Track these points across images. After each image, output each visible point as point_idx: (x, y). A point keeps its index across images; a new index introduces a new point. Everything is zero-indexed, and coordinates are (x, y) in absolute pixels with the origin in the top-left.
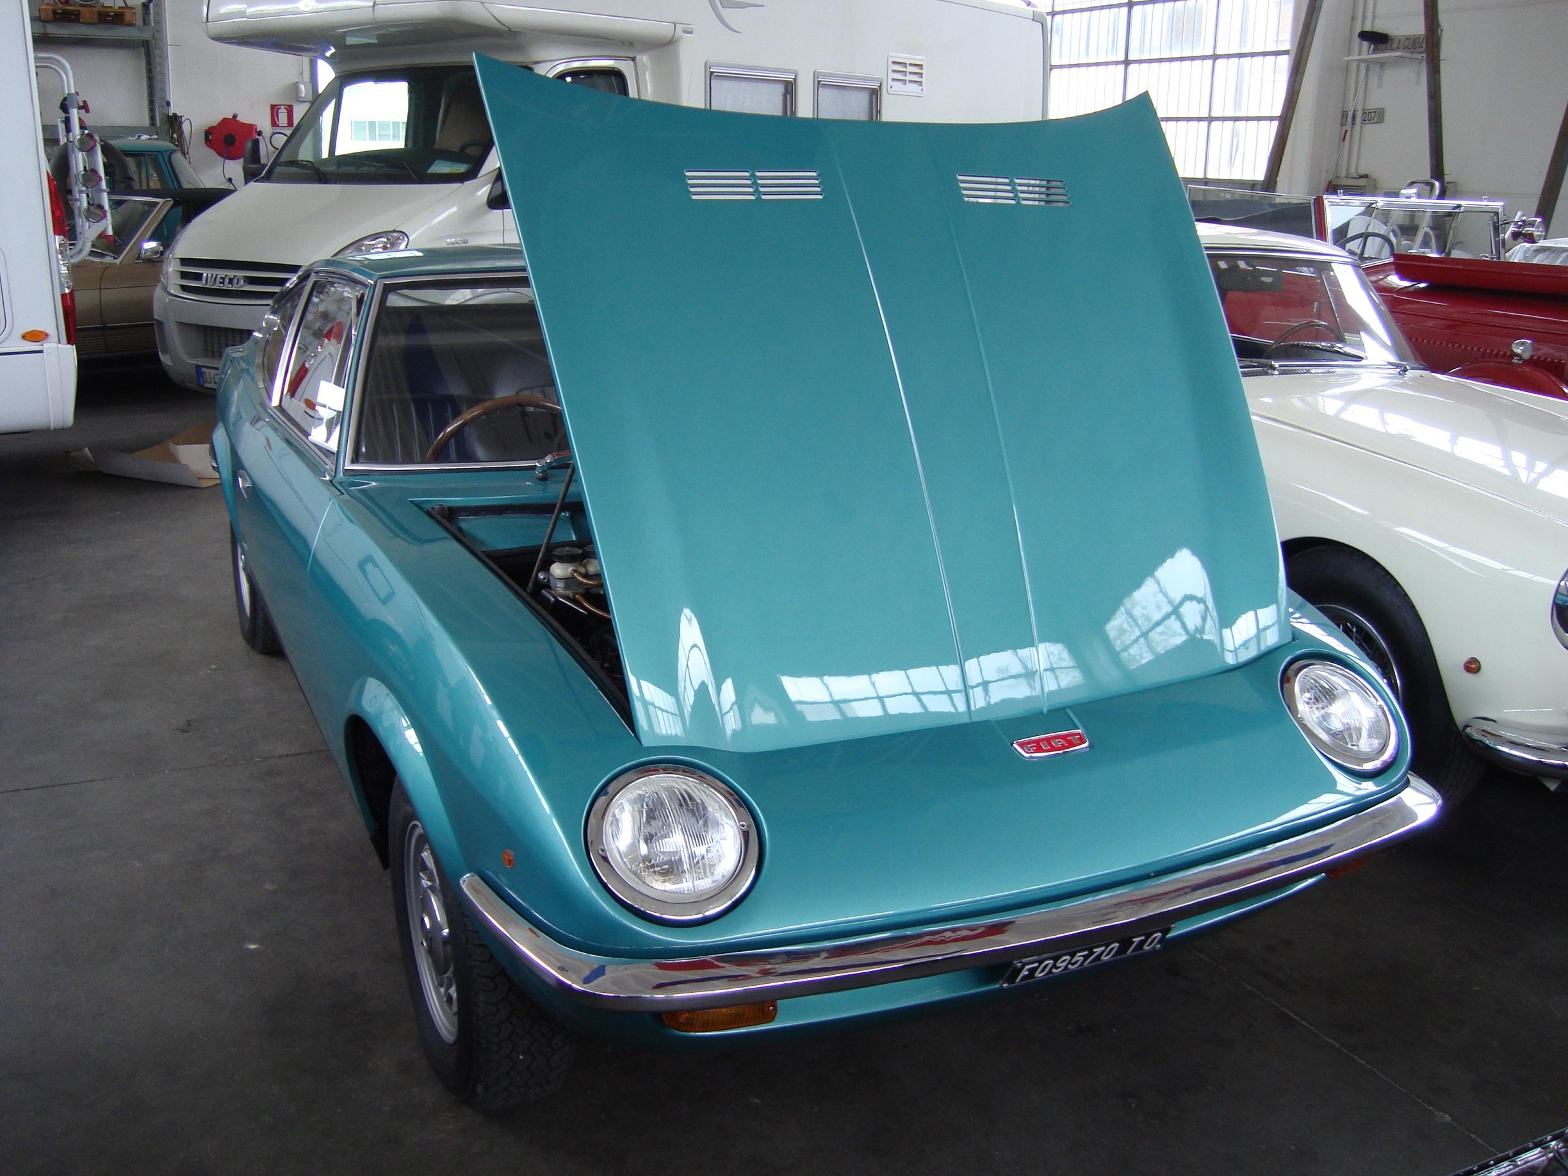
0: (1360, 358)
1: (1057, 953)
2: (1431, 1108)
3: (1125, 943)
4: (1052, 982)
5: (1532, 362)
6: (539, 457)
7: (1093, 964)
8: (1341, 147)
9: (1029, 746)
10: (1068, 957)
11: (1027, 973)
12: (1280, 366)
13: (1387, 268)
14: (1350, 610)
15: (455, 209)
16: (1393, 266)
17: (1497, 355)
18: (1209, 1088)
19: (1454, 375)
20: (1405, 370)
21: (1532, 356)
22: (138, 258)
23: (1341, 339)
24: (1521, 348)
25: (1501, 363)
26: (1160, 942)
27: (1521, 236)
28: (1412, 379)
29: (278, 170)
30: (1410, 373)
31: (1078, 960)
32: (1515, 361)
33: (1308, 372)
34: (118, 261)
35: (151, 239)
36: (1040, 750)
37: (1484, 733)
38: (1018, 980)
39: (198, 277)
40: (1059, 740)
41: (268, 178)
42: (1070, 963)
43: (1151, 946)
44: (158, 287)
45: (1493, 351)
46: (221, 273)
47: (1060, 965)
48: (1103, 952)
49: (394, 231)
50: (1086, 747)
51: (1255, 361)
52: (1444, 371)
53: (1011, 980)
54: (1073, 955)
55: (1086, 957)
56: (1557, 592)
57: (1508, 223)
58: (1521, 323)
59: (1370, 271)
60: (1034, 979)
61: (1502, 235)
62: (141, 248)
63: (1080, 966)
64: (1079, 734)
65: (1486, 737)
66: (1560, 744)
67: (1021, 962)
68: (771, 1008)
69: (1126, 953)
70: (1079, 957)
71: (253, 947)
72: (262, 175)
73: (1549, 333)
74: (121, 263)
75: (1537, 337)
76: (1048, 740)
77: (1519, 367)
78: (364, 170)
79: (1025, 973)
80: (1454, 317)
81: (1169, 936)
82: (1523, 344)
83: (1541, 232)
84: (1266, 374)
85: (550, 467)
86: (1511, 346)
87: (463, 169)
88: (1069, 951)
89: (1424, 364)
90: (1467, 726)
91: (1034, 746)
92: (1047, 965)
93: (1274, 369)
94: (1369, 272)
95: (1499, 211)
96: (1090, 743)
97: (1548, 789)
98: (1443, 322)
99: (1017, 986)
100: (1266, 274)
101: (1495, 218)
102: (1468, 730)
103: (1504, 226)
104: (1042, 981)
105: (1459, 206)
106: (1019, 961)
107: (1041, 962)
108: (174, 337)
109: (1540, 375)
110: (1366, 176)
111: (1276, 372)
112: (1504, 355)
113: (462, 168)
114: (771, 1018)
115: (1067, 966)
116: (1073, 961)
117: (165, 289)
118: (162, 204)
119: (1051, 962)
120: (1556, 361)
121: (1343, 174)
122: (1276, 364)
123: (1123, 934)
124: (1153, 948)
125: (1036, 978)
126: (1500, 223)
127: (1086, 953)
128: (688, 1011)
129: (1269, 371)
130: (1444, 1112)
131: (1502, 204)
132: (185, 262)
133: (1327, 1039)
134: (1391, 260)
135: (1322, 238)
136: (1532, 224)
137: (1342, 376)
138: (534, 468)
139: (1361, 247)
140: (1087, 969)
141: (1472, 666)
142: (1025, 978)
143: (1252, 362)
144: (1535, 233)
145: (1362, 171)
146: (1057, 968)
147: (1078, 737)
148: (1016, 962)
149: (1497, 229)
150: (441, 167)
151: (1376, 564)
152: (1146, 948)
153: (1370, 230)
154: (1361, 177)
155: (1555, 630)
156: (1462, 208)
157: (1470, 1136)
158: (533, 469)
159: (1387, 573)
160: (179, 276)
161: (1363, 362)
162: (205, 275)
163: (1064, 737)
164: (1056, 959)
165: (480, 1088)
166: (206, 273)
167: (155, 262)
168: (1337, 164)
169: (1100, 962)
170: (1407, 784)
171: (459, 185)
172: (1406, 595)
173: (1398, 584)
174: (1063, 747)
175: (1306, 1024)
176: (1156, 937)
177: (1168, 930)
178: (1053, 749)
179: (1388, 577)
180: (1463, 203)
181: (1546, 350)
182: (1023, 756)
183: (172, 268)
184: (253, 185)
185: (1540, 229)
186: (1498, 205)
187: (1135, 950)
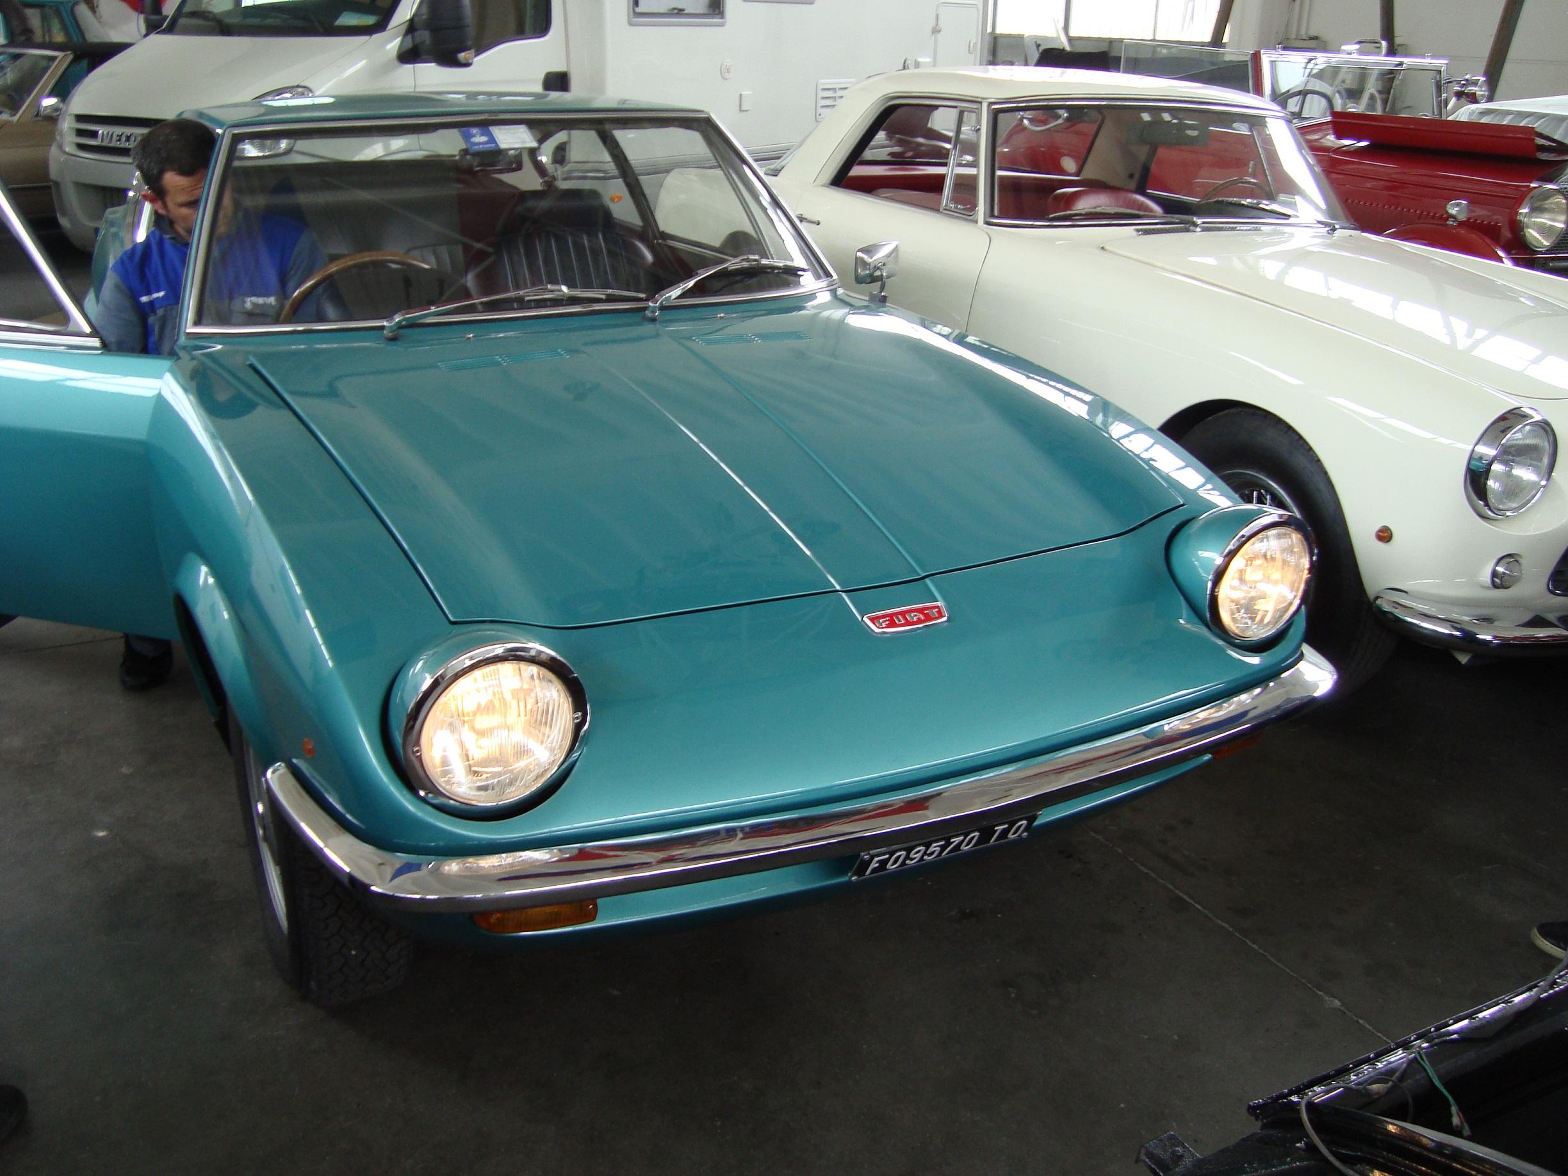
0: (1288, 216)
1: (909, 844)
2: (1320, 993)
3: (987, 833)
4: (905, 874)
5: (1468, 224)
6: (389, 316)
7: (951, 854)
8: (1291, 8)
9: (881, 621)
10: (922, 848)
11: (877, 865)
12: (1204, 223)
13: (1323, 127)
14: (1263, 475)
15: (363, 62)
16: (1330, 126)
17: (1433, 217)
18: (1094, 976)
19: (1389, 236)
20: (1334, 230)
21: (1469, 219)
22: (37, 115)
23: (1271, 198)
24: (1456, 209)
25: (1437, 224)
26: (1026, 830)
27: (1464, 96)
28: (1344, 239)
29: (182, 21)
30: (1340, 233)
31: (934, 851)
32: (1450, 222)
33: (1233, 229)
34: (16, 118)
35: (50, 95)
36: (892, 624)
37: (1395, 605)
38: (868, 872)
39: (94, 134)
40: (915, 614)
41: (171, 30)
42: (925, 853)
43: (1016, 835)
44: (53, 147)
45: (1429, 213)
46: (118, 130)
47: (915, 856)
48: (962, 841)
49: (298, 86)
50: (946, 622)
51: (1177, 217)
52: (1379, 232)
53: (861, 871)
54: (928, 846)
55: (943, 848)
56: (1471, 458)
57: (1451, 82)
58: (1460, 184)
59: (1303, 130)
60: (887, 871)
61: (1445, 95)
62: (39, 105)
63: (938, 856)
64: (938, 607)
65: (1397, 608)
66: (1474, 616)
67: (869, 854)
68: (591, 906)
69: (989, 843)
70: (935, 847)
71: (101, 834)
72: (163, 27)
73: (1487, 195)
74: (18, 120)
75: (1474, 200)
76: (903, 613)
77: (1454, 229)
78: (269, 21)
79: (874, 865)
80: (1393, 178)
81: (1037, 823)
82: (1458, 205)
83: (1484, 91)
84: (1187, 230)
85: (400, 326)
86: (1446, 207)
87: (372, 20)
88: (924, 841)
89: (1355, 224)
90: (1377, 598)
91: (887, 620)
92: (900, 856)
93: (1196, 225)
94: (1305, 132)
95: (1442, 70)
96: (949, 618)
97: (1459, 663)
98: (1382, 183)
99: (866, 879)
100: (1191, 127)
101: (1438, 76)
102: (1379, 602)
103: (1446, 85)
104: (895, 873)
105: (1401, 64)
106: (867, 852)
107: (892, 854)
108: (71, 197)
109: (1474, 237)
110: (1316, 38)
111: (1198, 229)
112: (1441, 218)
113: (370, 20)
114: (592, 917)
115: (923, 856)
116: (928, 852)
117: (60, 147)
118: (61, 59)
119: (903, 853)
120: (1492, 223)
121: (1293, 36)
122: (1199, 221)
123: (983, 822)
124: (1019, 836)
125: (888, 870)
126: (1443, 82)
127: (943, 843)
128: (498, 911)
129: (1191, 228)
130: (1333, 997)
131: (1446, 62)
132: (80, 118)
133: (1220, 922)
134: (1329, 119)
135: (1259, 93)
136: (1475, 83)
137: (1268, 234)
138: (383, 328)
139: (1299, 105)
140: (945, 859)
141: (1385, 535)
142: (875, 870)
143: (1173, 218)
144: (1477, 93)
145: (1313, 33)
146: (912, 859)
147: (936, 610)
148: (863, 854)
149: (1439, 87)
150: (348, 19)
151: (1290, 428)
152: (1011, 836)
153: (1309, 87)
154: (1312, 39)
155: (1468, 498)
156: (1404, 65)
157: (1358, 1022)
158: (381, 329)
159: (1300, 437)
160: (75, 132)
161: (1291, 221)
162: (100, 132)
163: (920, 611)
164: (909, 850)
165: (313, 985)
166: (101, 130)
167: (52, 118)
168: (1287, 26)
169: (1006, 840)
170: (1301, 657)
171: (367, 38)
172: (1319, 461)
173: (1311, 449)
174: (919, 621)
175: (1199, 907)
176: (1021, 825)
177: (1035, 818)
178: (908, 623)
179: (1301, 442)
180: (1406, 60)
181: (1480, 212)
182: (873, 631)
183: (67, 125)
184: (154, 38)
185: (1483, 89)
186: (1441, 63)
187: (997, 839)
